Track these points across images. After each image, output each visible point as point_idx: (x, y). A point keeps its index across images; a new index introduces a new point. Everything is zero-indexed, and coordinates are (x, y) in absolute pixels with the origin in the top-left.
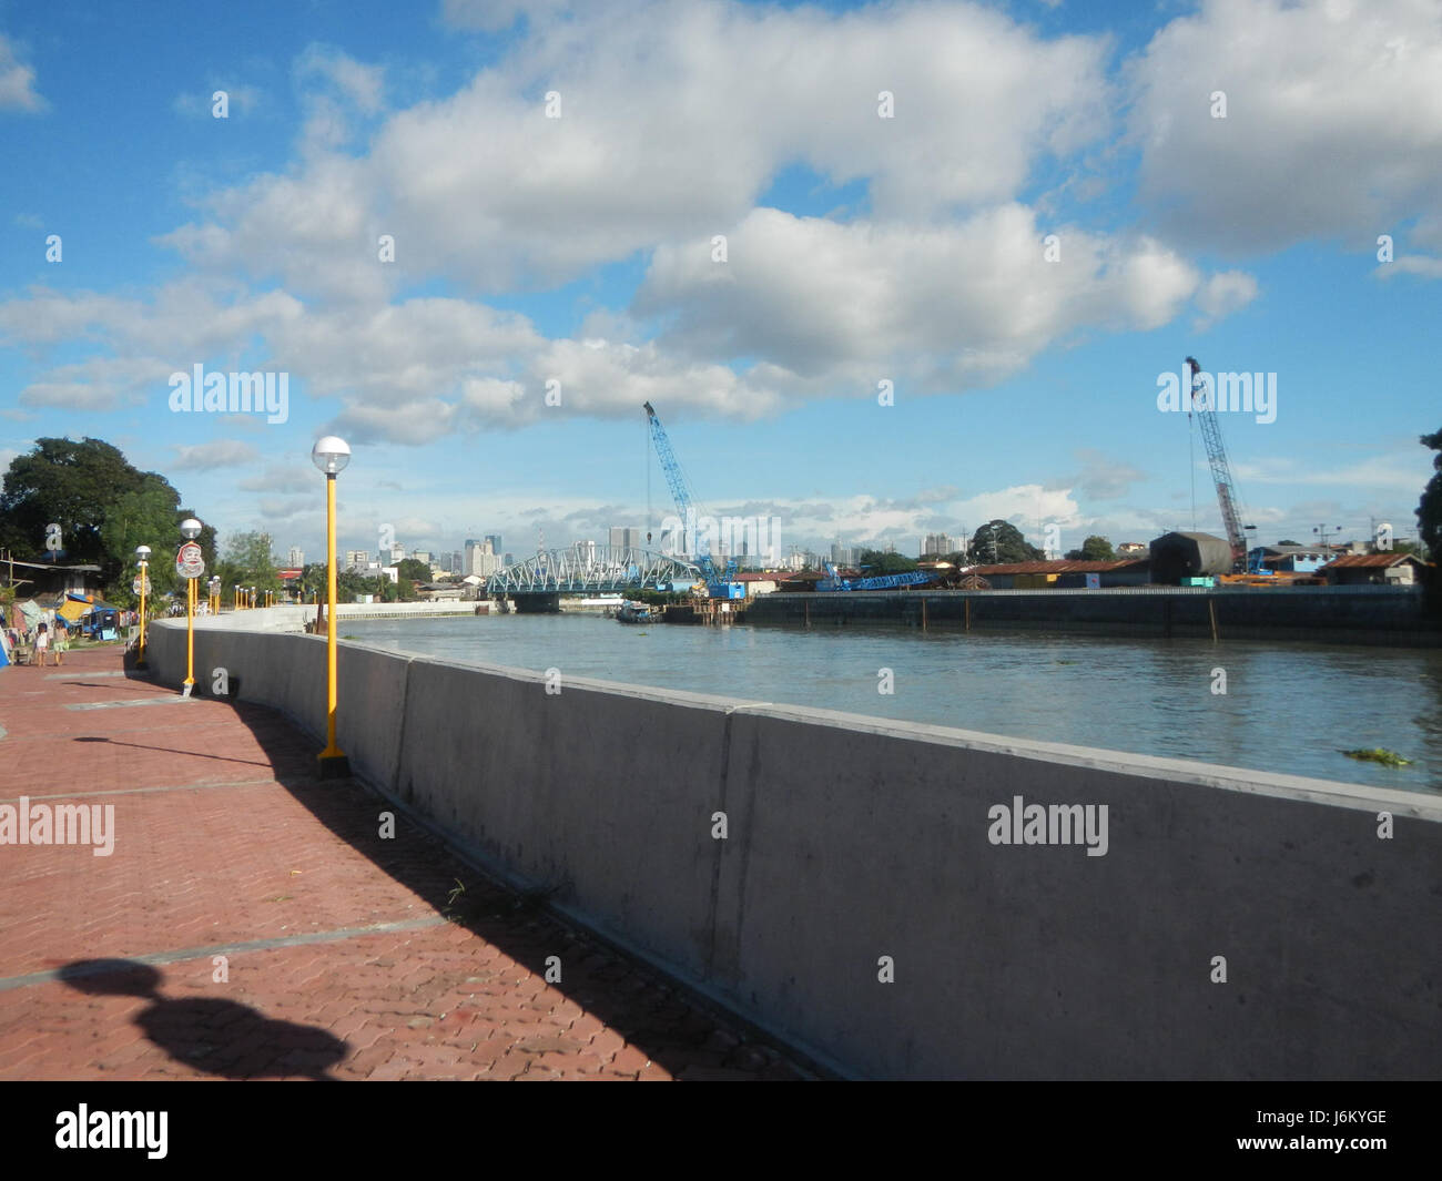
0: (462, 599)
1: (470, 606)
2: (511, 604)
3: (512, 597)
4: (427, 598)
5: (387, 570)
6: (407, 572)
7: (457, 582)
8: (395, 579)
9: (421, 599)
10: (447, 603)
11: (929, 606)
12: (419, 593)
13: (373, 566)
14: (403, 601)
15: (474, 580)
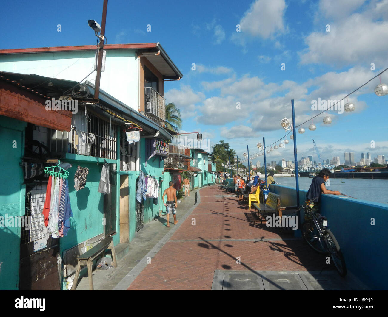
0: (289, 174)
1: (290, 175)
2: (299, 174)
3: (300, 173)
4: (282, 173)
5: (273, 168)
6: (278, 168)
7: (289, 170)
8: (275, 170)
9: (280, 174)
10: (285, 174)
11: (354, 174)
12: (280, 172)
13: (271, 167)
14: (277, 174)
15: (292, 170)
